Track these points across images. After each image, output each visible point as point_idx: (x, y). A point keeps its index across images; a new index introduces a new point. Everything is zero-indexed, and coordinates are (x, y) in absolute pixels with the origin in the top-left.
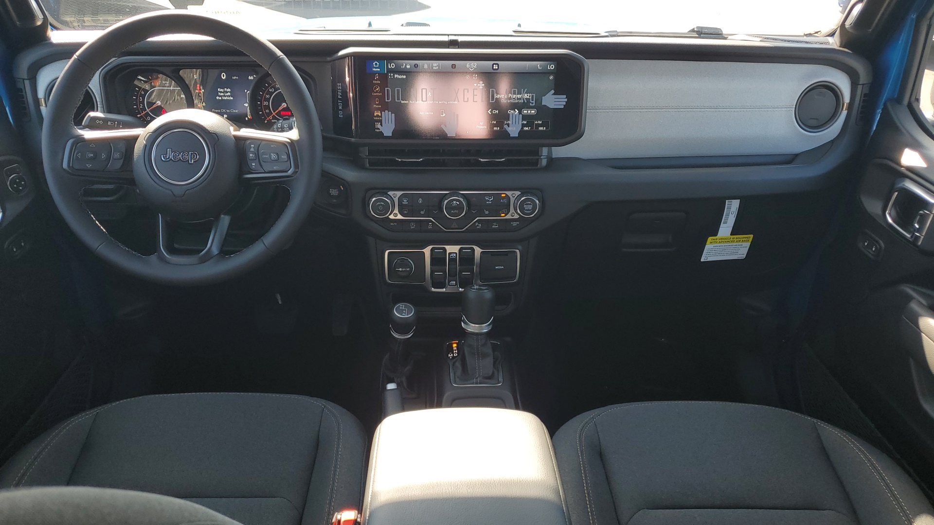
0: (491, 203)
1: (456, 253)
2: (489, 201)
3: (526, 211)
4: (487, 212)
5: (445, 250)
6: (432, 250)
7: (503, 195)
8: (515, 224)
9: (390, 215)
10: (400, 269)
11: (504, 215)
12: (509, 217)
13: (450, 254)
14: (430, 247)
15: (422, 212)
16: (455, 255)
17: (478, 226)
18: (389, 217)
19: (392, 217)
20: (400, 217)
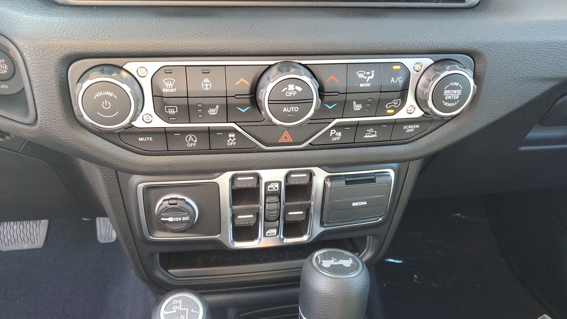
0: (369, 85)
1: (280, 183)
2: (364, 81)
3: (446, 104)
4: (358, 107)
5: (258, 178)
6: (233, 179)
7: (396, 67)
8: (410, 129)
9: (134, 118)
10: (171, 219)
11: (392, 111)
12: (402, 114)
13: (267, 184)
14: (228, 175)
15: (212, 112)
16: (277, 185)
17: (334, 136)
18: (133, 123)
19: (139, 123)
20: (158, 123)
